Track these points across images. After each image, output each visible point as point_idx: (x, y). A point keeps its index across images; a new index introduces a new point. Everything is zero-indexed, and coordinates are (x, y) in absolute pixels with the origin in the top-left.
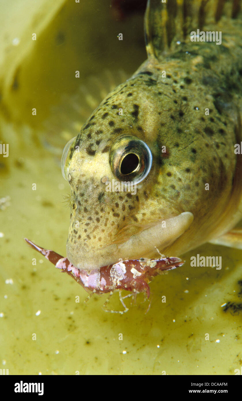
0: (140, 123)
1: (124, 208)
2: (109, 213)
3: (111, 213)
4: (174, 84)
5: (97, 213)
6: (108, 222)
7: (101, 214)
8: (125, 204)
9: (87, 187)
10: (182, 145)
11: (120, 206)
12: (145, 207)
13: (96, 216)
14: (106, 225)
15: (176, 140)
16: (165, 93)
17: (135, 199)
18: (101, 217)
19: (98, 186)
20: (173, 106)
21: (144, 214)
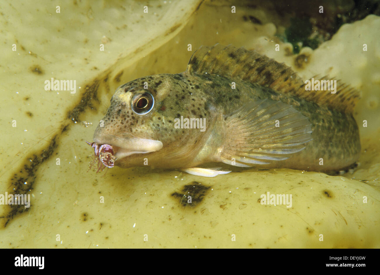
0: (157, 89)
1: (127, 122)
2: (119, 121)
3: (120, 121)
4: (189, 85)
5: (113, 118)
6: (116, 124)
7: (115, 119)
8: (129, 121)
9: (115, 104)
10: (174, 109)
11: (126, 120)
12: (139, 127)
13: (112, 119)
14: (115, 125)
15: (172, 106)
16: (181, 85)
17: (136, 121)
18: (115, 121)
19: (120, 105)
20: (181, 92)
21: (137, 130)
